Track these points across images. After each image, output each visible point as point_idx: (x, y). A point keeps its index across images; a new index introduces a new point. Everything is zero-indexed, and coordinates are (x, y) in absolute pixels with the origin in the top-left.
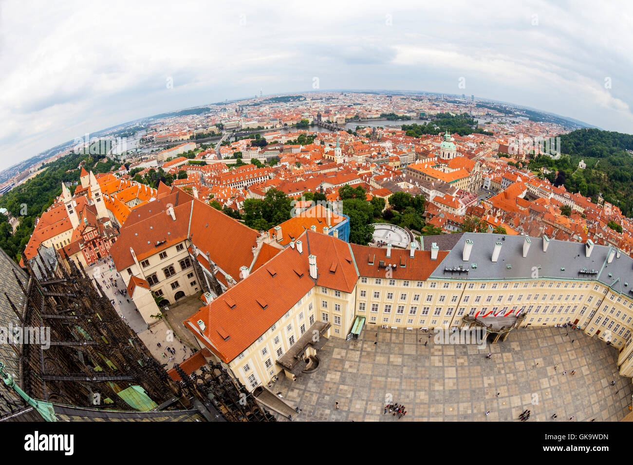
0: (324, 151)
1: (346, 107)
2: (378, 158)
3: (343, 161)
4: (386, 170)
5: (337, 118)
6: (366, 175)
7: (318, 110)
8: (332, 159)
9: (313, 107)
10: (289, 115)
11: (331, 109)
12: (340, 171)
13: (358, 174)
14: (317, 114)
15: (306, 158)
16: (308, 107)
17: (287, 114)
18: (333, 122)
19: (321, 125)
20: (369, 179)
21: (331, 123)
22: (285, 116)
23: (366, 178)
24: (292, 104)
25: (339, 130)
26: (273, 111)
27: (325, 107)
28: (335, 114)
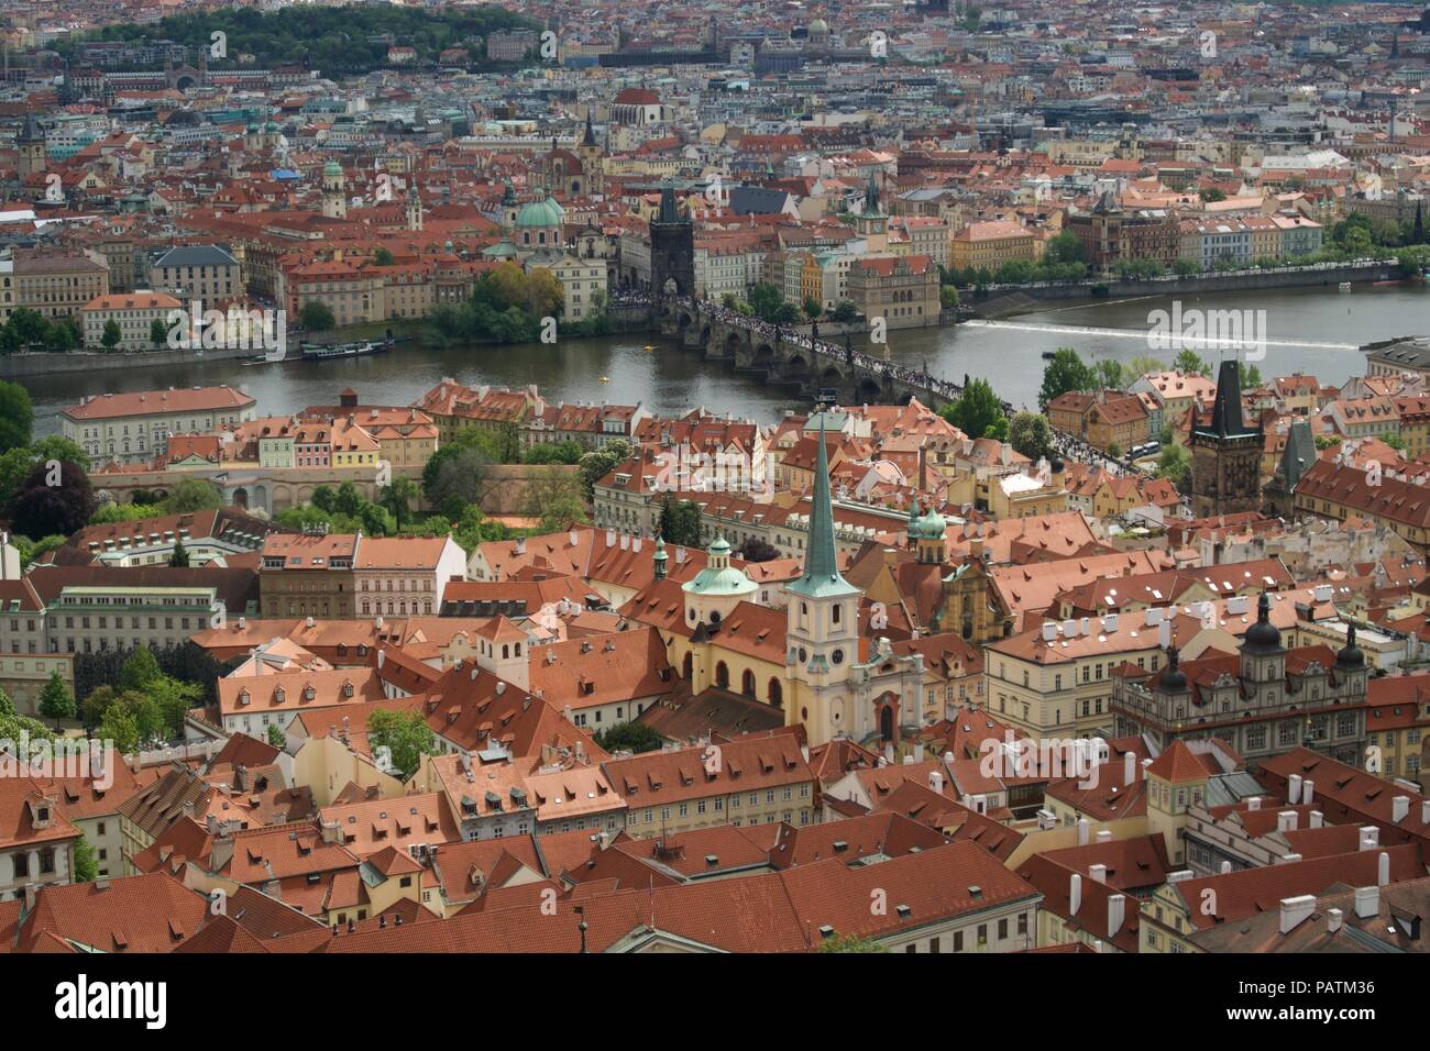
0: (677, 614)
1: (957, 147)
2: (1246, 686)
3: (872, 724)
4: (1316, 817)
5: (858, 269)
6: (1098, 871)
7: (667, 170)
8: (762, 694)
9: (625, 138)
10: (355, 217)
11: (805, 163)
12: (830, 816)
13: (1015, 860)
14: (648, 212)
15: (489, 678)
16: (572, 141)
17: (335, 208)
18: (812, 309)
19: (691, 339)
20: (1133, 914)
21: (787, 316)
22: (318, 220)
23: (1095, 897)
24: (403, 97)
25: (868, 392)
26: (197, 158)
27: (749, 142)
28: (841, 227)
